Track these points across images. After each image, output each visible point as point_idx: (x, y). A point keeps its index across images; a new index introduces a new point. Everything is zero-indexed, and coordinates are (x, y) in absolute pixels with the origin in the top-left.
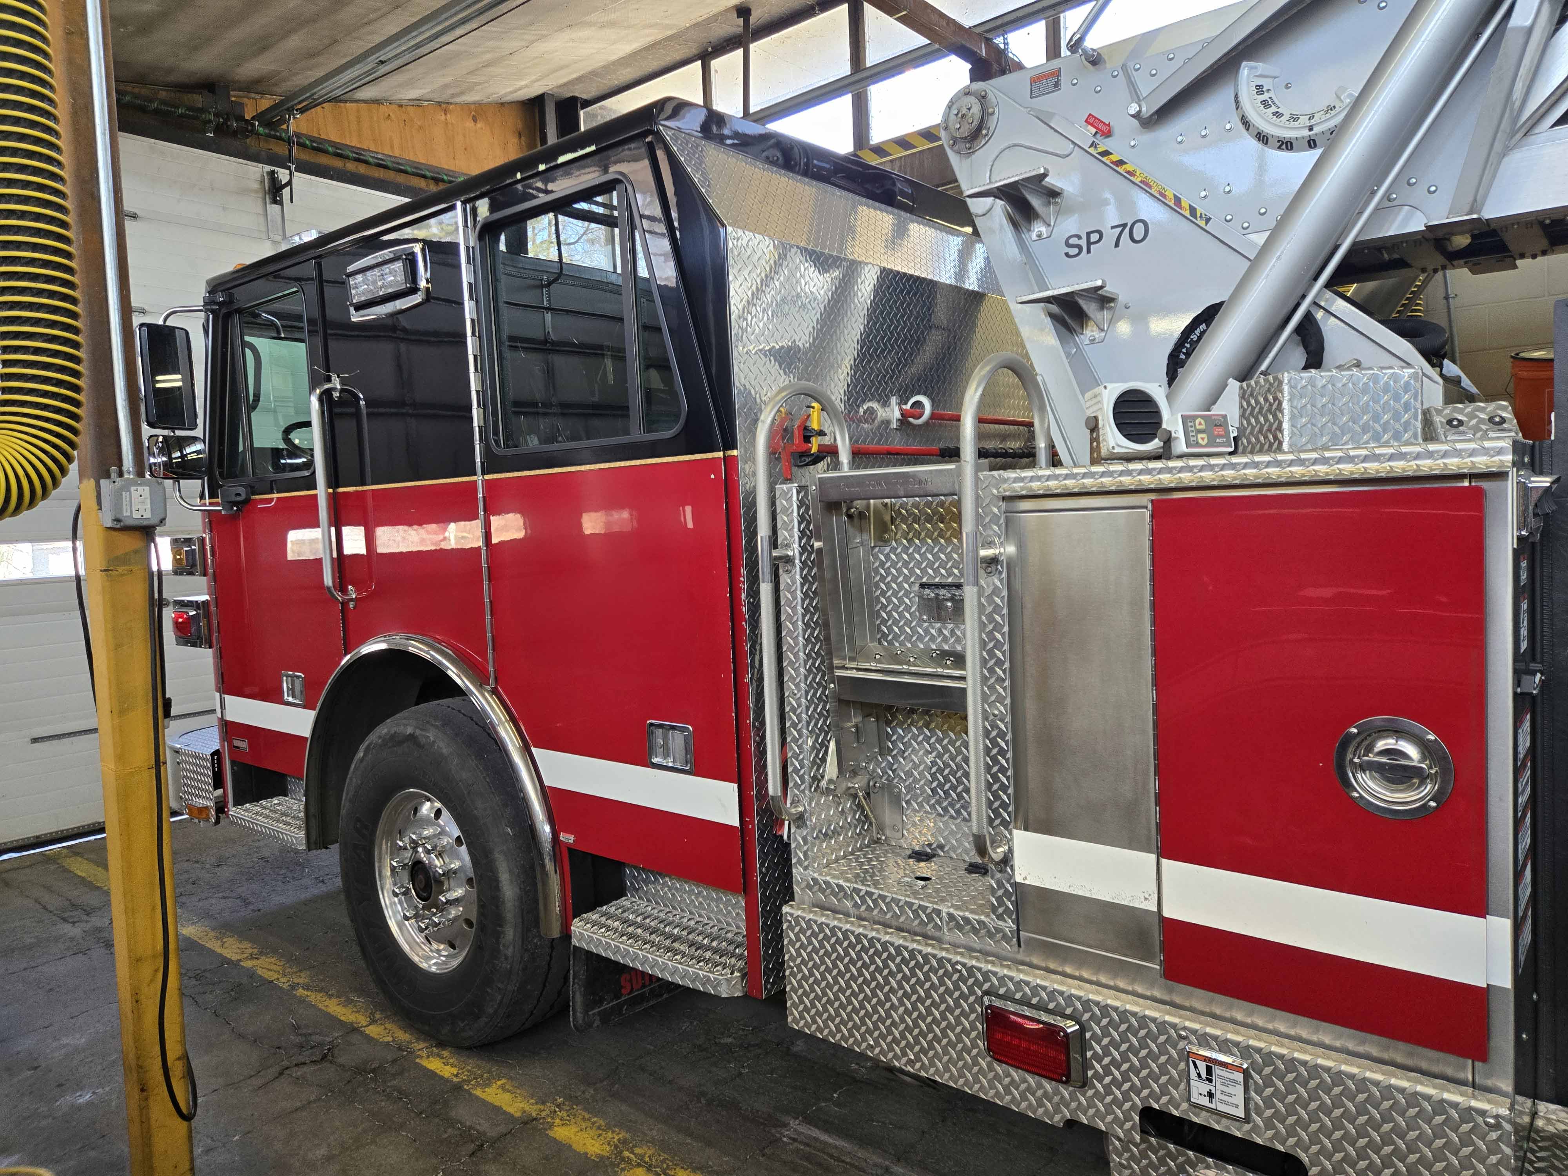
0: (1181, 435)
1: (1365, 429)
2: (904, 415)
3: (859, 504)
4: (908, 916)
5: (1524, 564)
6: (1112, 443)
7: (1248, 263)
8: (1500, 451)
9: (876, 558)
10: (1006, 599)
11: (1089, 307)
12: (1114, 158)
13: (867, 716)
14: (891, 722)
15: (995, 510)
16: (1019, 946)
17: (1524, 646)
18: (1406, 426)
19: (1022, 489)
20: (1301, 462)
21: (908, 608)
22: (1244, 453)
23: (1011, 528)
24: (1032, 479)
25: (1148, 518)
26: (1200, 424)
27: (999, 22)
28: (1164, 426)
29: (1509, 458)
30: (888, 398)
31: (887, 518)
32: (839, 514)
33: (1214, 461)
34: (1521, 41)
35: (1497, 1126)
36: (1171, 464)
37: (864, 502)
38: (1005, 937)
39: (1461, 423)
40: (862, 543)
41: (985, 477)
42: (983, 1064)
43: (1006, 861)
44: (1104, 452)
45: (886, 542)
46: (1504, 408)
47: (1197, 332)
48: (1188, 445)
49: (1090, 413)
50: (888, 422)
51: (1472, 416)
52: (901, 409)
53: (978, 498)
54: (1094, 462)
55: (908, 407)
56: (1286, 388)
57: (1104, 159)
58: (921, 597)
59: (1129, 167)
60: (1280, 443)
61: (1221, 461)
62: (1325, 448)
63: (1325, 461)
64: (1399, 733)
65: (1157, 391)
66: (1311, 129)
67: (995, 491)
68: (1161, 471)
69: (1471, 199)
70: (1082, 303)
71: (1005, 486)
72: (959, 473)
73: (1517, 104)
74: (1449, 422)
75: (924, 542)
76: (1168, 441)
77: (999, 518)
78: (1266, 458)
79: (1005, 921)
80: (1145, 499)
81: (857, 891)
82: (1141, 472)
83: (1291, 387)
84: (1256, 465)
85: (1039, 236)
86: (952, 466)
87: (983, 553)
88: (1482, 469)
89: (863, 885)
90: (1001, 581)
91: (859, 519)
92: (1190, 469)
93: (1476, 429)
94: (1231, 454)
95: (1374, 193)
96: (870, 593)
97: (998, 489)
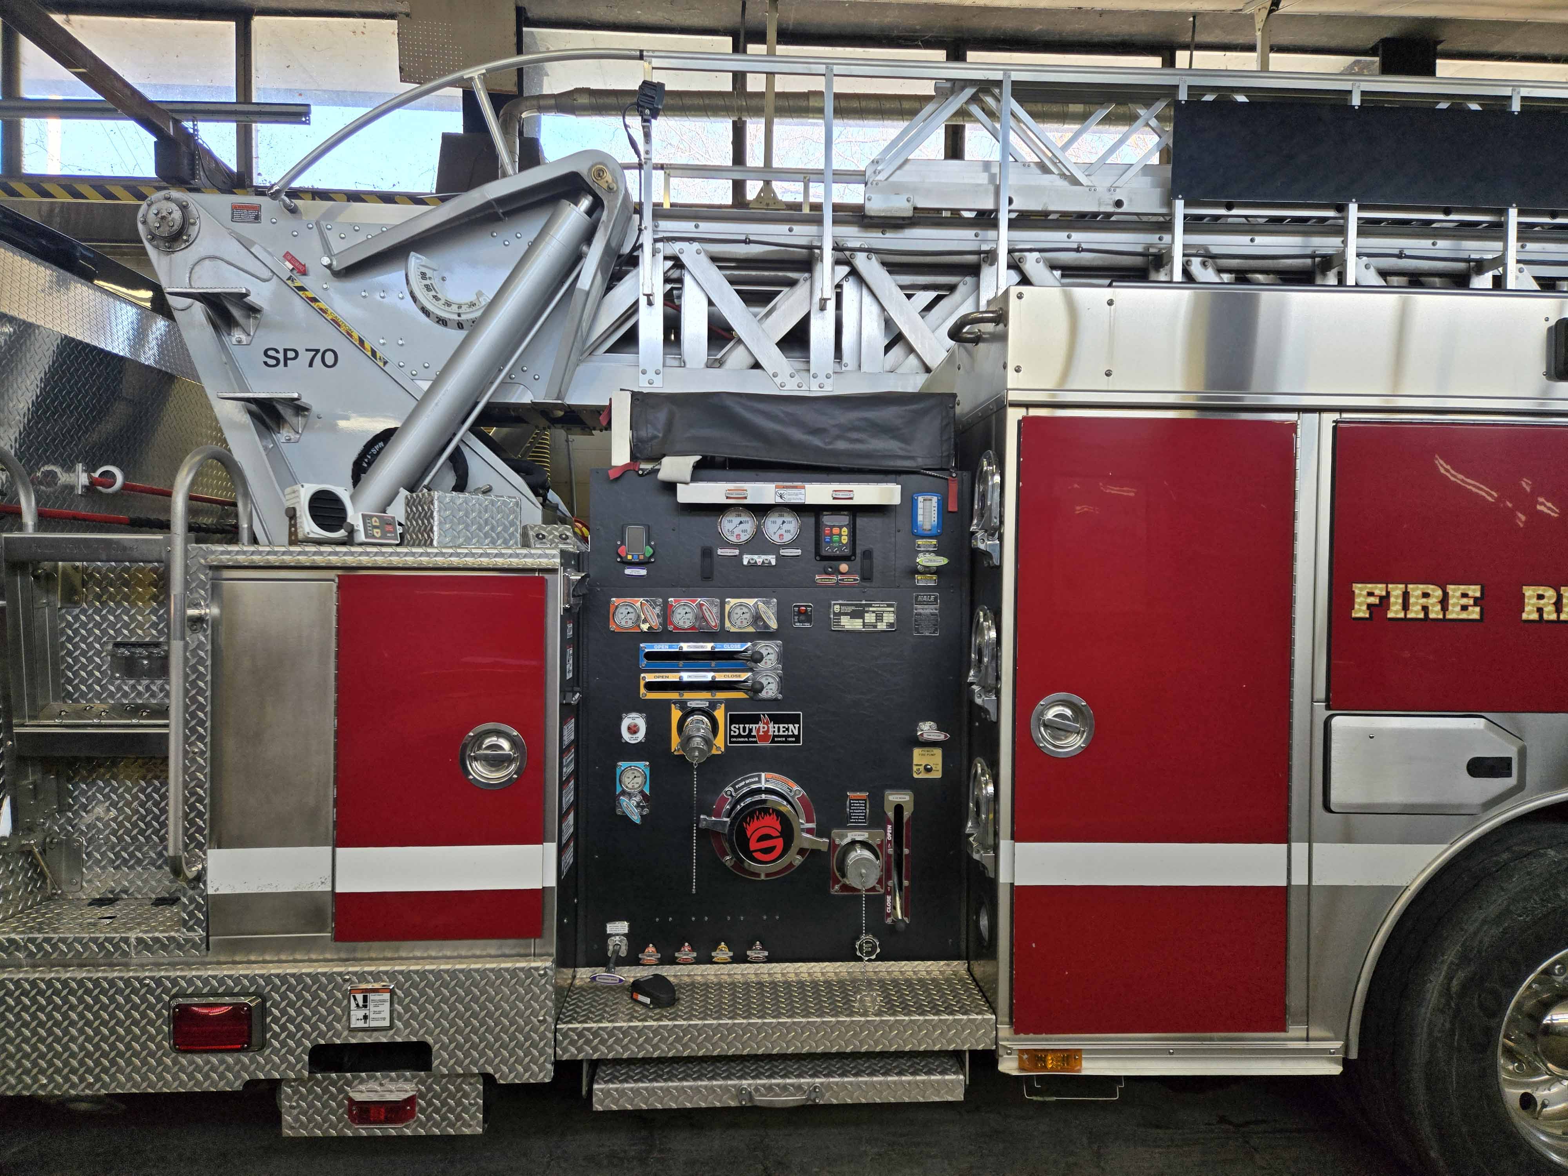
0: (361, 528)
1: (486, 535)
2: (93, 483)
3: (47, 565)
4: (92, 950)
5: (570, 626)
6: (307, 530)
7: (415, 403)
8: (554, 556)
9: (63, 618)
10: (209, 653)
11: (286, 413)
12: (310, 294)
13: (47, 772)
14: (73, 778)
15: (202, 577)
16: (208, 949)
17: (569, 676)
18: (512, 536)
19: (229, 560)
20: (443, 555)
21: (98, 667)
22: (408, 545)
23: (216, 593)
24: (238, 553)
25: (335, 589)
26: (375, 522)
27: (189, 107)
28: (349, 520)
29: (558, 560)
30: (74, 465)
31: (77, 582)
32: (24, 574)
33: (384, 549)
34: (584, 298)
35: (546, 974)
36: (353, 549)
37: (53, 563)
38: (195, 946)
39: (544, 537)
40: (48, 604)
41: (194, 549)
42: (168, 1061)
43: (200, 877)
44: (300, 536)
45: (76, 604)
46: (568, 530)
47: (377, 447)
48: (366, 537)
49: (289, 504)
50: (71, 488)
51: (550, 533)
52: (90, 477)
53: (186, 566)
54: (292, 543)
55: (96, 475)
56: (436, 503)
57: (301, 293)
58: (113, 655)
59: (322, 305)
60: (432, 541)
61: (390, 550)
62: (459, 547)
63: (458, 555)
64: (499, 733)
65: (343, 493)
66: (459, 315)
67: (202, 561)
68: (345, 554)
69: (557, 390)
70: (280, 407)
71: (213, 557)
72: (169, 542)
73: (584, 334)
74: (537, 536)
75: (118, 604)
76: (351, 531)
77: (206, 584)
78: (420, 550)
79: (195, 931)
80: (332, 574)
81: (32, 941)
82: (330, 554)
83: (440, 502)
84: (413, 554)
85: (239, 342)
86: (160, 537)
87: (191, 612)
88: (544, 566)
89: (39, 933)
90: (206, 637)
91: (47, 580)
92: (367, 554)
93: (552, 542)
94: (397, 545)
95: (500, 371)
96: (55, 653)
97: (205, 559)
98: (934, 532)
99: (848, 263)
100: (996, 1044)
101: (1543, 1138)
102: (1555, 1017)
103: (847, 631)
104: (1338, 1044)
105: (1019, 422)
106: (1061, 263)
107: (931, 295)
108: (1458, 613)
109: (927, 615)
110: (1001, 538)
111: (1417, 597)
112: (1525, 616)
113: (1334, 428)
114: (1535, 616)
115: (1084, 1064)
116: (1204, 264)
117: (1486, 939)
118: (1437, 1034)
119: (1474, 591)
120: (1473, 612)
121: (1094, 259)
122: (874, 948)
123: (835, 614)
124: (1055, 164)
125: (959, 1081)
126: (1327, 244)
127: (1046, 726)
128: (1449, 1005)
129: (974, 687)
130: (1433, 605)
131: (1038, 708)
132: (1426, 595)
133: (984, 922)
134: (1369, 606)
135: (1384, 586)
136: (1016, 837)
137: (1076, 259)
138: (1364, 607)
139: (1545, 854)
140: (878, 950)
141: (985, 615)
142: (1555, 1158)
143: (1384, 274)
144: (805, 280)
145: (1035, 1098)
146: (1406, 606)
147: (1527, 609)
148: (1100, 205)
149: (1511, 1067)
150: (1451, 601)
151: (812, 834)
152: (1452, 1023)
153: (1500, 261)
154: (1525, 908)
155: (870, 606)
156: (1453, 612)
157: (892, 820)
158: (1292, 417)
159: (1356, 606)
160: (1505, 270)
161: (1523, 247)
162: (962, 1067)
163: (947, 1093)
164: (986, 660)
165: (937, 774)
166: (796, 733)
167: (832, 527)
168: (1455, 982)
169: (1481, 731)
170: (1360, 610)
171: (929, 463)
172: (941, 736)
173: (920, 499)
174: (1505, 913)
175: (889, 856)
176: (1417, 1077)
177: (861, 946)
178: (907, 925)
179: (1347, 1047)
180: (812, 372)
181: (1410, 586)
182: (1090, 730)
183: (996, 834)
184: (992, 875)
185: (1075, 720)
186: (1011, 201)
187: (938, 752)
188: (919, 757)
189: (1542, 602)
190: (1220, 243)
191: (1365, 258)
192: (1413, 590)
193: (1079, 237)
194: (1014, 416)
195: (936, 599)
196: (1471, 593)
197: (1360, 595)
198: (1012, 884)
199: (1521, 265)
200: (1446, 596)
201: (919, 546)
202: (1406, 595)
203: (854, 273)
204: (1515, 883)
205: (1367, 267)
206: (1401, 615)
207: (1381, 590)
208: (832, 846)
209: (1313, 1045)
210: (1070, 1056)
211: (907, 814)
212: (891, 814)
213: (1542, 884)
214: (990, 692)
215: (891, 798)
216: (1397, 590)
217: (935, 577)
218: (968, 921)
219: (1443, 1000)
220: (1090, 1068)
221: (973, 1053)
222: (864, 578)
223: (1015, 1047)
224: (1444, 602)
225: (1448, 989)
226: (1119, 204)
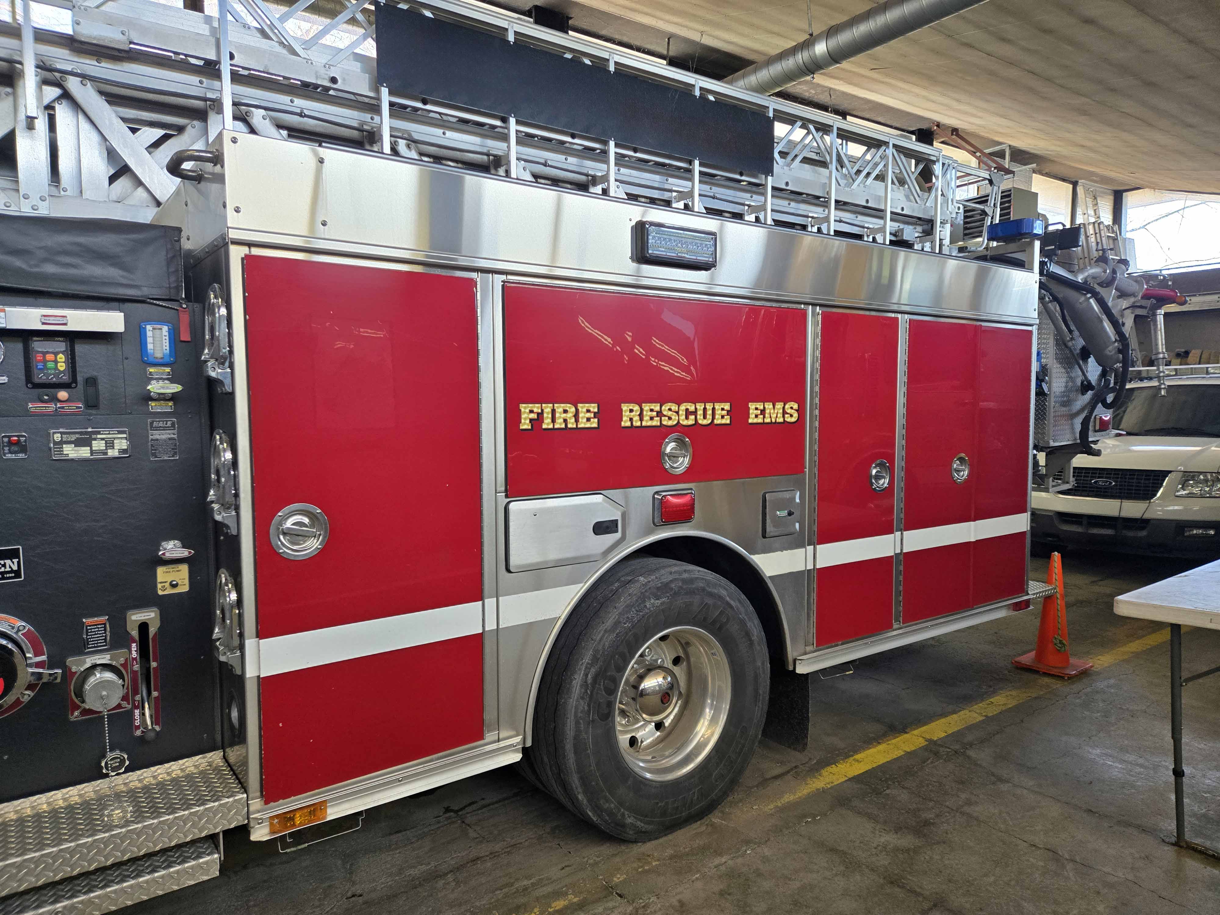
98: (167, 360)
99: (57, 84)
100: (248, 818)
101: (641, 764)
102: (646, 684)
103: (72, 460)
104: (519, 739)
105: (243, 259)
106: (286, 124)
107: (159, 133)
108: (585, 424)
109: (165, 441)
110: (232, 366)
111: (560, 413)
112: (623, 424)
113: (503, 286)
114: (628, 424)
115: (329, 811)
116: (408, 146)
117: (607, 643)
118: (580, 715)
119: (594, 407)
120: (594, 422)
121: (316, 126)
122: (122, 761)
123: (55, 443)
124: (272, 30)
125: (213, 861)
126: (496, 147)
127: (284, 534)
128: (587, 692)
129: (213, 505)
130: (570, 418)
131: (276, 519)
132: (565, 411)
133: (235, 714)
134: (531, 420)
135: (539, 405)
136: (261, 634)
137: (300, 123)
138: (528, 421)
139: (638, 581)
140: (127, 763)
141: (221, 438)
142: (648, 775)
143: (536, 176)
144: (7, 94)
145: (288, 850)
146: (553, 420)
147: (624, 419)
148: (317, 78)
149: (624, 722)
150: (581, 415)
151: (43, 668)
152: (589, 705)
153: (605, 178)
154: (628, 618)
155: (99, 433)
156: (582, 422)
157: (137, 638)
158: (474, 275)
159: (523, 421)
160: (609, 185)
161: (619, 170)
162: (217, 847)
163: (202, 874)
164: (223, 480)
165: (184, 588)
166: (15, 568)
167: (44, 354)
168: (589, 676)
169: (600, 503)
170: (525, 423)
171: (156, 292)
172: (185, 553)
173: (149, 327)
174: (617, 623)
175: (135, 673)
176: (569, 746)
177: (106, 763)
178: (158, 733)
179: (524, 740)
180: (22, 192)
181: (556, 405)
182: (326, 532)
183: (241, 635)
184: (239, 672)
185: (312, 526)
186: (232, 57)
187: (184, 569)
188: (163, 575)
189: (632, 414)
190: (420, 131)
191: (523, 162)
192: (558, 407)
193: (300, 103)
194: (236, 254)
195: (173, 424)
196: (592, 409)
197: (525, 412)
198: (259, 677)
199: (618, 183)
200: (577, 411)
201: (151, 373)
202: (553, 411)
203: (66, 96)
204: (622, 602)
205: (524, 169)
206: (551, 426)
207: (538, 408)
208: (67, 674)
209: (502, 744)
210: (317, 809)
211: (152, 630)
212: (135, 633)
213: (637, 600)
214: (229, 508)
215: (134, 618)
216: (548, 408)
217: (171, 404)
218: (222, 716)
219: (583, 690)
220: (333, 813)
221: (226, 833)
222: (88, 406)
223: (264, 817)
224: (576, 416)
225: (586, 682)
226: (334, 80)
